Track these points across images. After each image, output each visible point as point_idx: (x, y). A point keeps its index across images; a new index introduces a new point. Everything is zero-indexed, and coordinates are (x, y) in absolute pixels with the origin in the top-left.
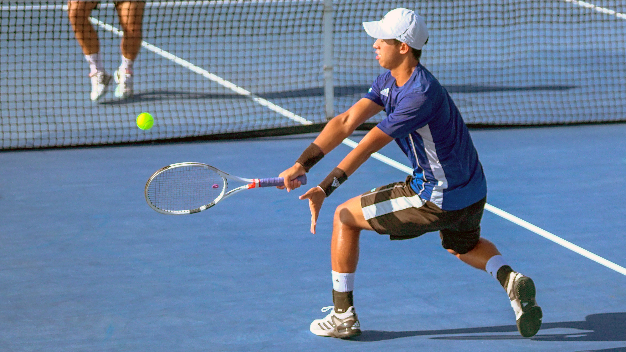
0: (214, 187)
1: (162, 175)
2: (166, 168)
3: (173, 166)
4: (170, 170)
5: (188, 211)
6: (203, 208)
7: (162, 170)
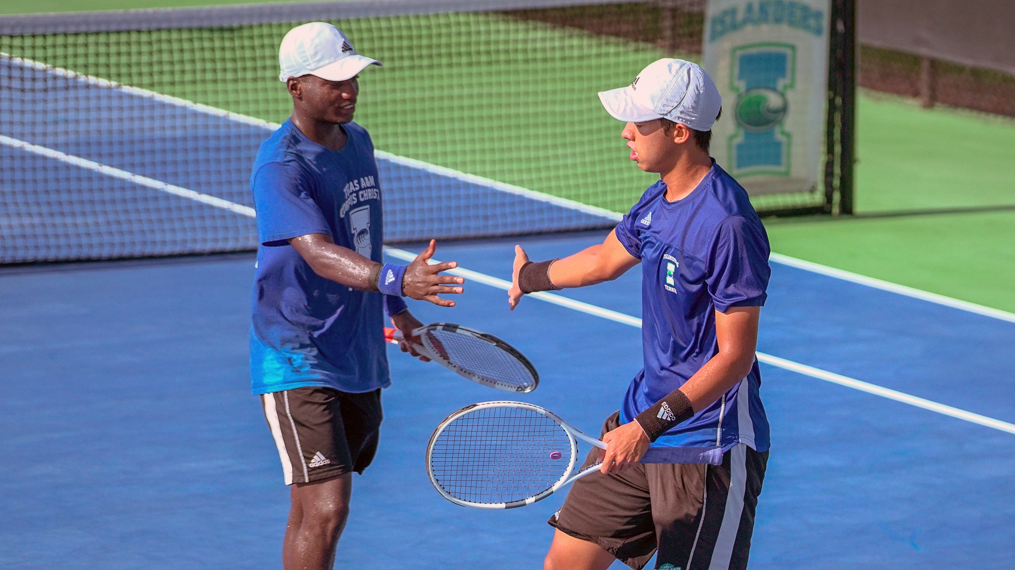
0: (553, 457)
1: (460, 422)
2: (468, 408)
3: (481, 406)
4: (474, 412)
5: (503, 505)
6: (530, 500)
7: (461, 412)
